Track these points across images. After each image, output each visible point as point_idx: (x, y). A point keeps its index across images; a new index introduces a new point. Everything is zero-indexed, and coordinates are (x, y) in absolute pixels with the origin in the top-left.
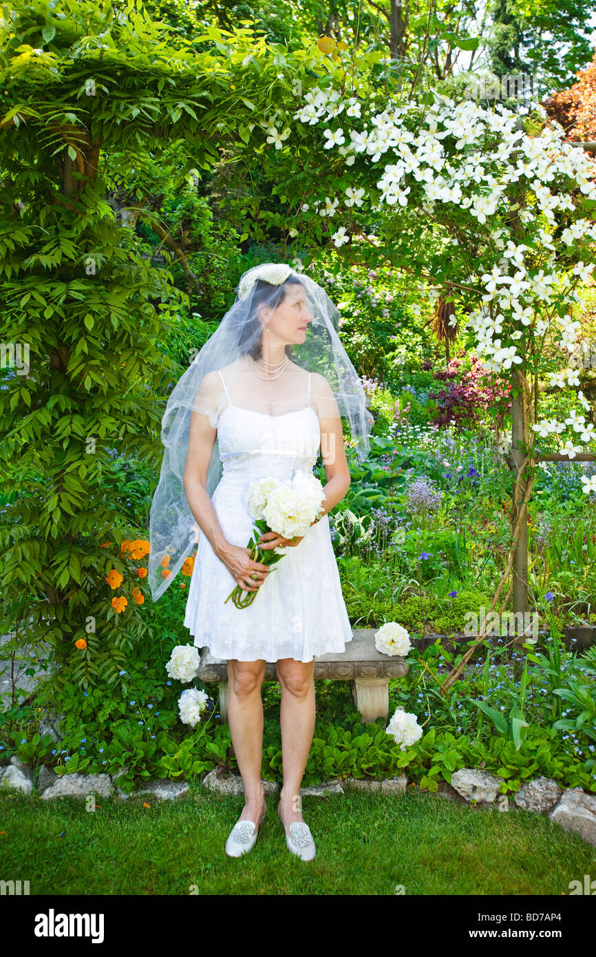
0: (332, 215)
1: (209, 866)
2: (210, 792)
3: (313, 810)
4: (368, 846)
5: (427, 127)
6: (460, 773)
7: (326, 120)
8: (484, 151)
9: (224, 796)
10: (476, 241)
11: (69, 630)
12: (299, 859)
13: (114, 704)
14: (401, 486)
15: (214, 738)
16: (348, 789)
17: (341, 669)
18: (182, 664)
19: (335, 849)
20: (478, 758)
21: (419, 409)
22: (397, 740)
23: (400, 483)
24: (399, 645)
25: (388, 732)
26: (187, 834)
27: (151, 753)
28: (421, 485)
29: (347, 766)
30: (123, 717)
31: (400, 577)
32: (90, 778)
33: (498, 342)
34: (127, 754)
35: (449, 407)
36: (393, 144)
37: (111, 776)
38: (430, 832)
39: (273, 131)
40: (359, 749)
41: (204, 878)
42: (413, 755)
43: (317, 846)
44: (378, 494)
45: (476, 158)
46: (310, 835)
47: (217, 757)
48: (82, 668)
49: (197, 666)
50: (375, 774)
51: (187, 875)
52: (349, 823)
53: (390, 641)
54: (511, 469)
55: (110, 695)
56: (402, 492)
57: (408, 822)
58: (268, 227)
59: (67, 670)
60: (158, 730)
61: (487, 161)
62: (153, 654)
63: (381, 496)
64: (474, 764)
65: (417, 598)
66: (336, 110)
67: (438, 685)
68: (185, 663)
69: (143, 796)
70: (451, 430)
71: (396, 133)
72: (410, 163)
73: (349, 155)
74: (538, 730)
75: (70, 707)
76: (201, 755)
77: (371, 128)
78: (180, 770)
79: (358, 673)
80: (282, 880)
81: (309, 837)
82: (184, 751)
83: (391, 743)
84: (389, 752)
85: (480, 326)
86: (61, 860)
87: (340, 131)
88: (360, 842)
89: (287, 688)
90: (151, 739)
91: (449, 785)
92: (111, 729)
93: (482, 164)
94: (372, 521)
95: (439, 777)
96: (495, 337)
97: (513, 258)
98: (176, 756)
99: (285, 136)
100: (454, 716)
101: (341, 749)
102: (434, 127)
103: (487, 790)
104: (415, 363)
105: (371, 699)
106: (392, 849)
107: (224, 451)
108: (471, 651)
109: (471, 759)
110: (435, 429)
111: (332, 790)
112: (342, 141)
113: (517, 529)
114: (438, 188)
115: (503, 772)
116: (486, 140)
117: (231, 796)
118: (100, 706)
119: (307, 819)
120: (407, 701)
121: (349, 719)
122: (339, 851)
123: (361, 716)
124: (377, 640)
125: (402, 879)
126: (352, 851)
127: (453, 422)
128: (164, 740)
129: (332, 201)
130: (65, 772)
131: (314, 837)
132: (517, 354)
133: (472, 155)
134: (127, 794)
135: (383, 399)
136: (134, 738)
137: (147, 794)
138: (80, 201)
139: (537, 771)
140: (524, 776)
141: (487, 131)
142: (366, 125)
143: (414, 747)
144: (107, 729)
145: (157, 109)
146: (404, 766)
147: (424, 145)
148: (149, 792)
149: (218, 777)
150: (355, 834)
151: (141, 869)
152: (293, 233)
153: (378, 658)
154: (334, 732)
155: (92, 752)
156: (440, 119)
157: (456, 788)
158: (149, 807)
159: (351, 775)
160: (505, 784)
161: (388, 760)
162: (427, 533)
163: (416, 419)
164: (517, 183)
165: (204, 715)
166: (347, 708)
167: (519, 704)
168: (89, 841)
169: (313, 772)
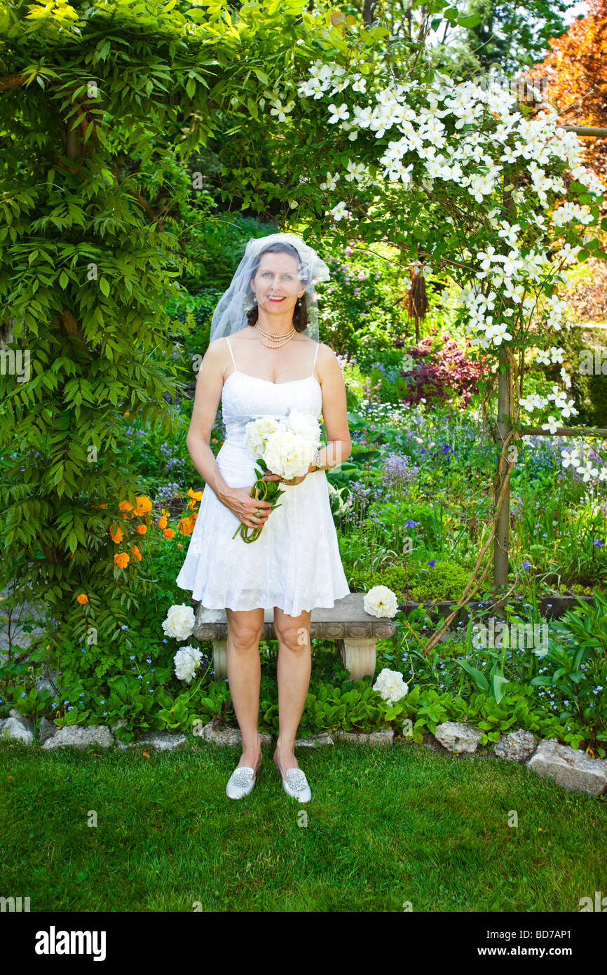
0: (332, 189)
1: (212, 806)
2: (206, 743)
3: (306, 760)
4: (360, 791)
5: (428, 106)
6: (444, 725)
7: (331, 94)
8: (481, 131)
9: (219, 747)
10: (471, 219)
11: (68, 588)
12: (296, 801)
13: (111, 661)
14: (376, 461)
15: (208, 694)
16: (338, 741)
17: (332, 629)
18: (178, 621)
19: (330, 792)
20: (460, 713)
21: (388, 387)
22: (384, 696)
23: (376, 458)
24: (387, 607)
25: (375, 688)
26: (188, 780)
27: (149, 707)
28: (395, 460)
29: (337, 718)
30: (119, 673)
31: (378, 547)
32: (89, 729)
33: (490, 319)
34: (126, 707)
35: (419, 385)
36: (397, 121)
37: (110, 728)
38: (417, 778)
39: (278, 104)
40: (348, 704)
41: (208, 817)
42: (400, 710)
43: (312, 791)
44: (355, 468)
45: (475, 138)
46: (305, 780)
47: (212, 711)
48: (83, 624)
49: (193, 625)
50: (363, 727)
51: (192, 815)
52: (341, 770)
53: (378, 603)
54: (495, 442)
55: (107, 652)
56: (377, 467)
57: (395, 769)
58: (269, 199)
59: (66, 627)
60: (155, 685)
61: (484, 142)
62: (148, 613)
63: (357, 470)
64: (456, 718)
65: (396, 567)
66: (341, 86)
67: (421, 647)
68: (181, 622)
69: (141, 747)
70: (421, 408)
71: (399, 110)
72: (413, 141)
73: (353, 130)
74: (516, 687)
75: (67, 663)
76: (197, 709)
77: (375, 103)
78: (177, 722)
79: (347, 634)
80: (282, 819)
81: (305, 782)
82: (180, 704)
83: (378, 699)
84: (377, 707)
85: (472, 303)
86: (70, 801)
87: (344, 107)
88: (353, 786)
89: (284, 643)
90: (149, 693)
91: (433, 736)
92: (109, 684)
93: (480, 144)
94: (351, 493)
95: (424, 730)
96: (487, 313)
97: (507, 237)
98: (173, 710)
99: (289, 109)
100: (436, 675)
101: (331, 703)
102: (434, 105)
103: (469, 742)
104: (384, 340)
105: (359, 658)
106: (383, 792)
107: (227, 414)
108: (453, 614)
109: (454, 714)
110: (405, 406)
111: (322, 741)
112: (346, 116)
113: (500, 499)
114: (439, 166)
115: (484, 725)
116: (485, 120)
117: (226, 747)
118: (98, 662)
119: (302, 766)
120: (392, 661)
121: (338, 676)
122: (333, 794)
123: (349, 673)
124: (365, 602)
125: (393, 818)
126: (345, 795)
127: (424, 400)
128: (161, 694)
129: (333, 176)
130: (65, 724)
131: (309, 782)
132: (507, 331)
133: (471, 135)
134: (126, 744)
135: (352, 375)
136: (133, 693)
137: (145, 745)
138: (85, 165)
139: (515, 724)
140: (503, 728)
141: (486, 112)
142: (370, 102)
143: (399, 702)
144: (105, 684)
145: (167, 77)
146: (391, 719)
147: (426, 123)
148: (147, 742)
149: (214, 729)
150: (347, 780)
151: (148, 810)
152: (294, 205)
153: (367, 619)
154: (324, 689)
155: (91, 705)
156: (441, 98)
157: (440, 740)
158: (149, 756)
159: (341, 728)
160: (485, 736)
161: (377, 714)
162: (403, 506)
163: (385, 396)
164: (513, 165)
165: (199, 672)
166: (336, 666)
167: (499, 664)
168: (95, 785)
169: (305, 725)
